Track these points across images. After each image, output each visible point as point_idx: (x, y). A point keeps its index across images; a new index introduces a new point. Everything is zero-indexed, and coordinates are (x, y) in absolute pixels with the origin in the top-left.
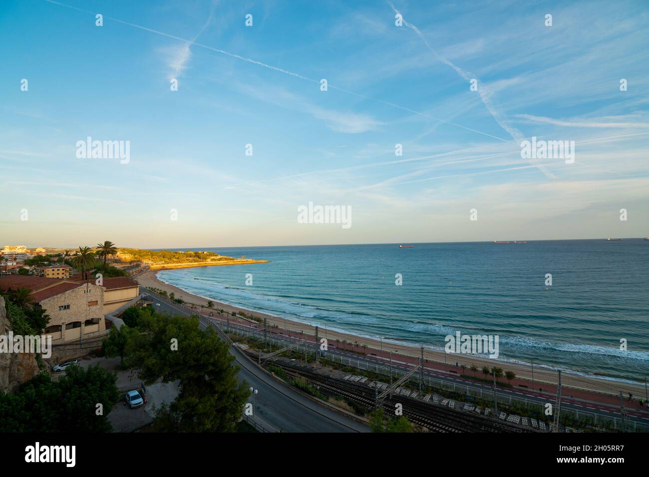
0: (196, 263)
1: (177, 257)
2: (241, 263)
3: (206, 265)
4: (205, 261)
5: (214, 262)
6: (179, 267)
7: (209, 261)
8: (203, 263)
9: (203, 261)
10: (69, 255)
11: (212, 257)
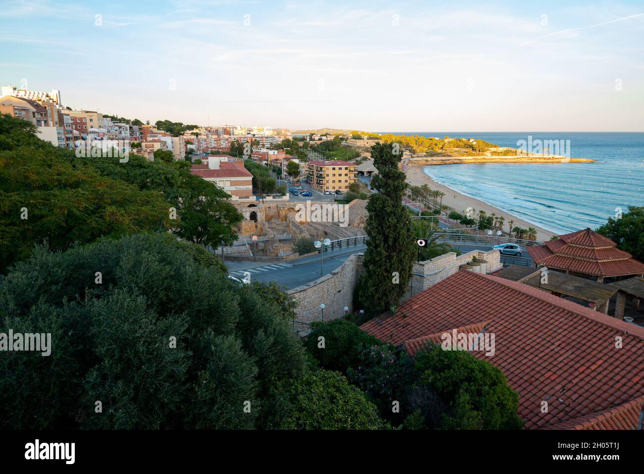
0: (470, 158)
1: (441, 146)
2: (543, 160)
3: (484, 161)
4: (483, 155)
5: (497, 157)
6: (447, 162)
7: (488, 155)
8: (480, 158)
9: (479, 155)
10: (314, 140)
11: (493, 149)
